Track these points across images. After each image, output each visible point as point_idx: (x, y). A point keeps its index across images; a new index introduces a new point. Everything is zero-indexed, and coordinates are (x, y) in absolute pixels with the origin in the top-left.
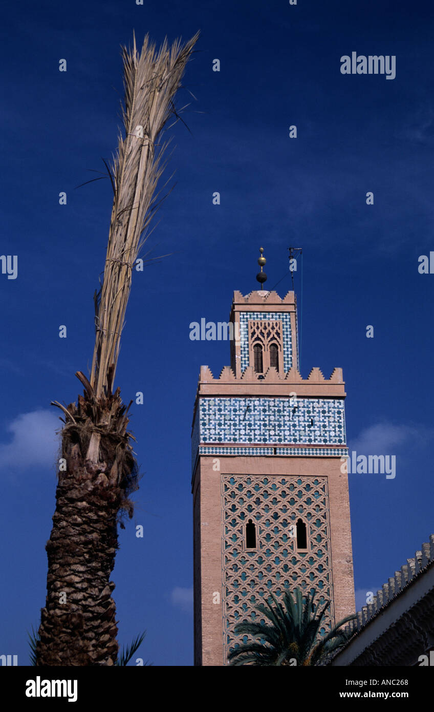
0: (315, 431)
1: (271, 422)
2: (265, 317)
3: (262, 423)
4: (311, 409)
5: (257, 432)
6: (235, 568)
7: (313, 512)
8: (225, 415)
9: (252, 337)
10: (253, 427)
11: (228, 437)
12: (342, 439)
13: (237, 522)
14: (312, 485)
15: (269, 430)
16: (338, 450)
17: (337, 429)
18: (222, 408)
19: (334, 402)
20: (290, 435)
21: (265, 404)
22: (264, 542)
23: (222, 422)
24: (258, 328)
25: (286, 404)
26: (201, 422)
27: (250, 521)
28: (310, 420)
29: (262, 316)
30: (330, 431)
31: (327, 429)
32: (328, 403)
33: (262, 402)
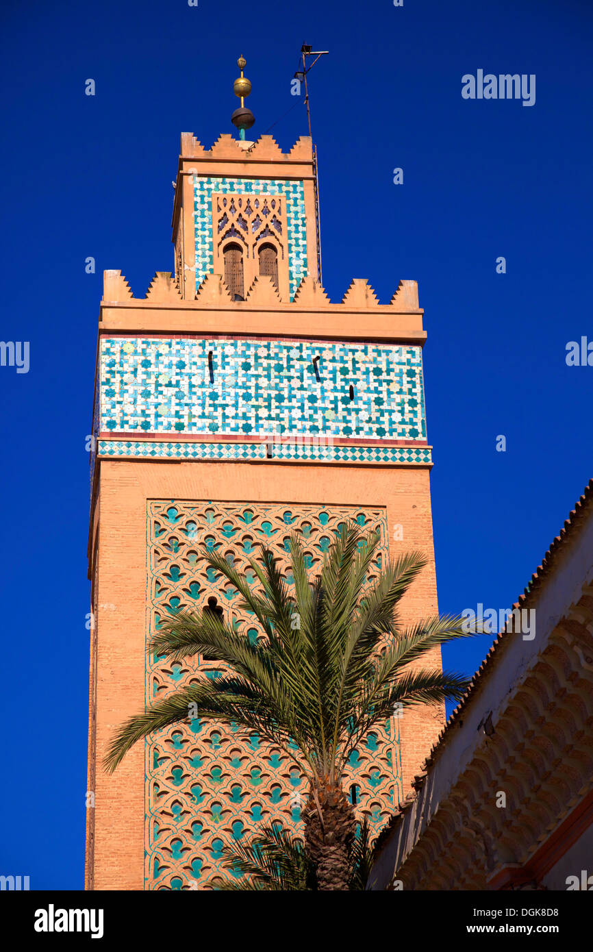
0: (357, 411)
1: (260, 391)
2: (248, 188)
3: (241, 392)
4: (349, 366)
8: (157, 375)
9: (220, 228)
11: (164, 420)
12: (419, 428)
13: (182, 602)
14: (351, 525)
15: (257, 408)
16: (410, 452)
17: (407, 408)
18: (152, 359)
19: (399, 352)
20: (303, 418)
21: (248, 353)
23: (152, 389)
24: (232, 208)
25: (295, 354)
26: (103, 389)
27: (212, 601)
28: (347, 388)
30: (391, 412)
31: (385, 407)
32: (388, 352)
33: (240, 349)
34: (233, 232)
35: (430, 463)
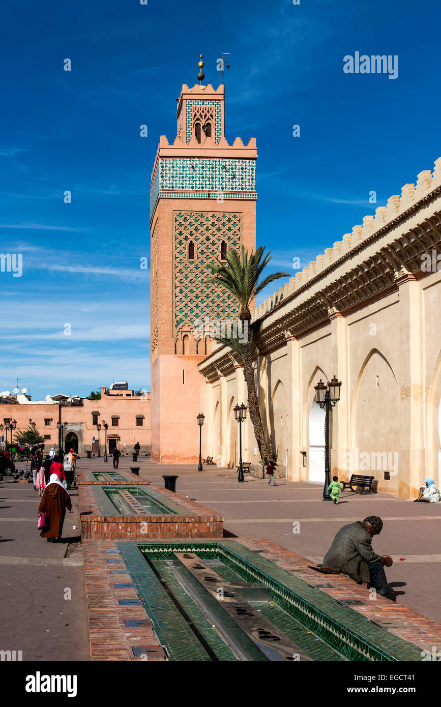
0: (236, 182)
1: (207, 176)
2: (203, 104)
3: (201, 176)
4: (234, 167)
5: (198, 182)
6: (180, 271)
7: (232, 236)
8: (176, 170)
9: (194, 118)
10: (195, 179)
11: (178, 185)
12: (254, 187)
13: (183, 242)
14: (232, 218)
15: (206, 181)
16: (251, 195)
17: (251, 181)
18: (175, 165)
19: (249, 162)
20: (219, 184)
21: (203, 163)
22: (200, 255)
23: (175, 175)
24: (198, 112)
25: (217, 163)
26: (160, 175)
27: (191, 242)
28: (233, 174)
29: (201, 103)
30: (246, 182)
31: (244, 180)
32: (246, 162)
33: (201, 162)
34: (198, 119)
35: (256, 199)
